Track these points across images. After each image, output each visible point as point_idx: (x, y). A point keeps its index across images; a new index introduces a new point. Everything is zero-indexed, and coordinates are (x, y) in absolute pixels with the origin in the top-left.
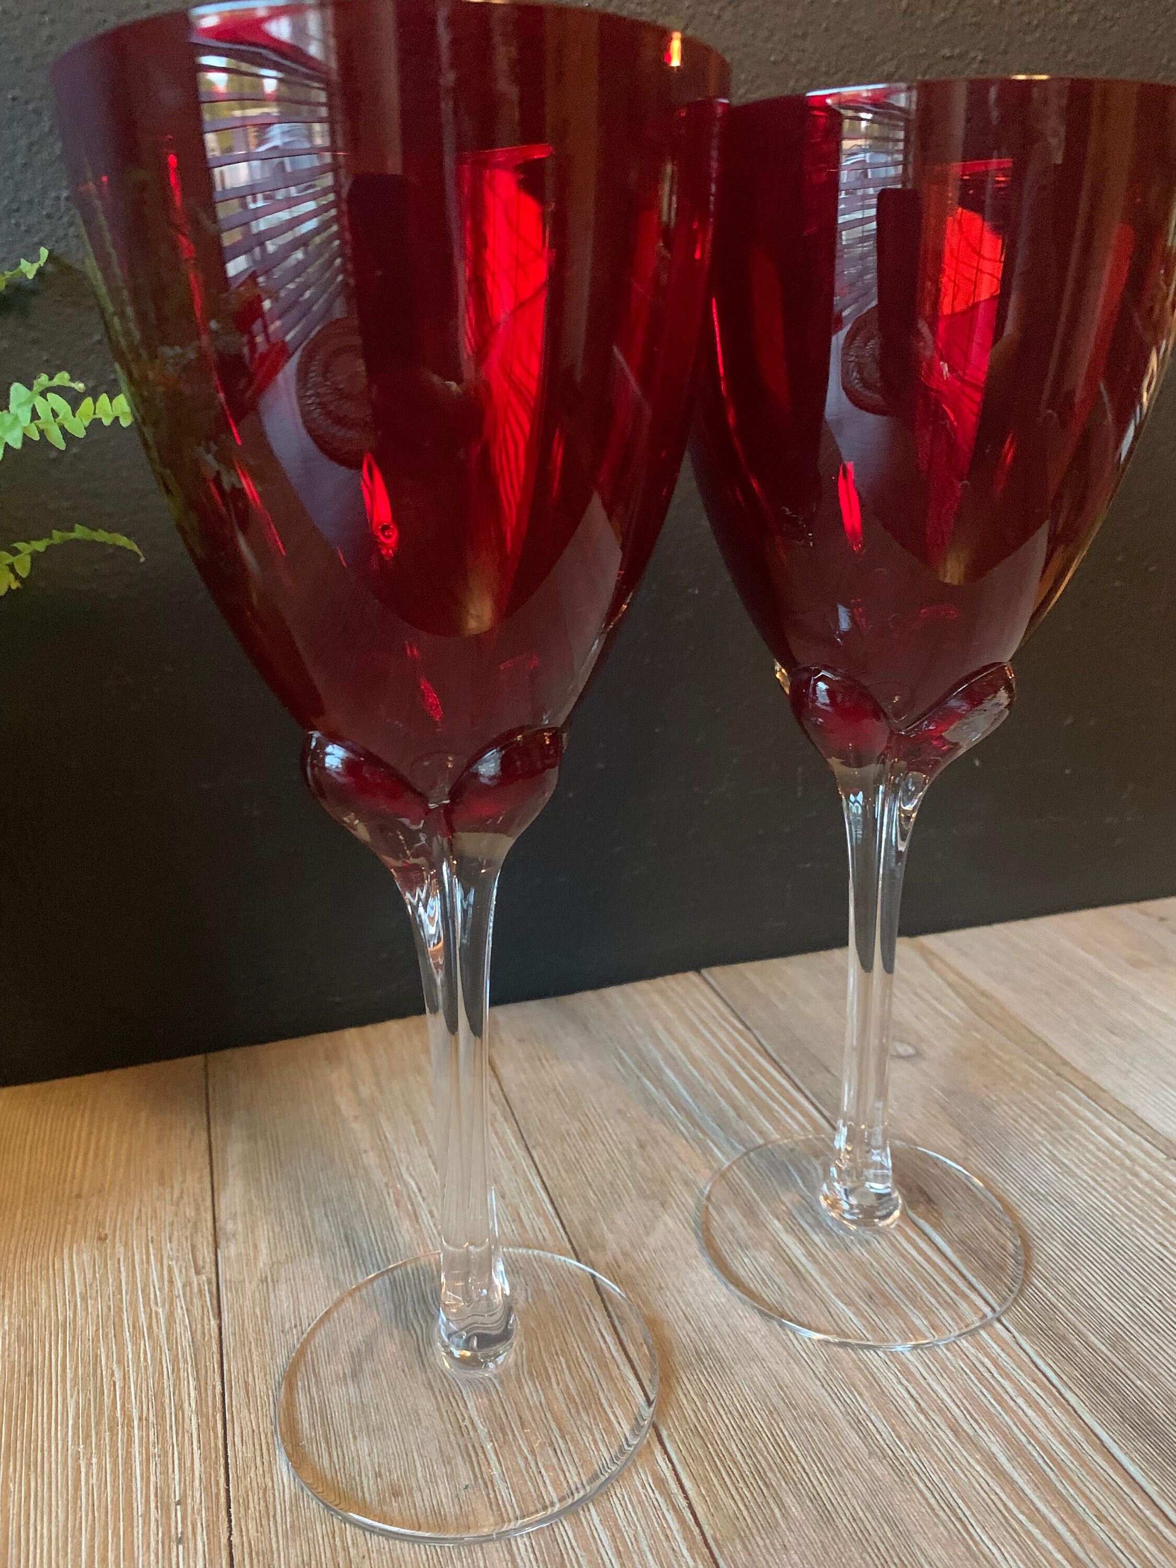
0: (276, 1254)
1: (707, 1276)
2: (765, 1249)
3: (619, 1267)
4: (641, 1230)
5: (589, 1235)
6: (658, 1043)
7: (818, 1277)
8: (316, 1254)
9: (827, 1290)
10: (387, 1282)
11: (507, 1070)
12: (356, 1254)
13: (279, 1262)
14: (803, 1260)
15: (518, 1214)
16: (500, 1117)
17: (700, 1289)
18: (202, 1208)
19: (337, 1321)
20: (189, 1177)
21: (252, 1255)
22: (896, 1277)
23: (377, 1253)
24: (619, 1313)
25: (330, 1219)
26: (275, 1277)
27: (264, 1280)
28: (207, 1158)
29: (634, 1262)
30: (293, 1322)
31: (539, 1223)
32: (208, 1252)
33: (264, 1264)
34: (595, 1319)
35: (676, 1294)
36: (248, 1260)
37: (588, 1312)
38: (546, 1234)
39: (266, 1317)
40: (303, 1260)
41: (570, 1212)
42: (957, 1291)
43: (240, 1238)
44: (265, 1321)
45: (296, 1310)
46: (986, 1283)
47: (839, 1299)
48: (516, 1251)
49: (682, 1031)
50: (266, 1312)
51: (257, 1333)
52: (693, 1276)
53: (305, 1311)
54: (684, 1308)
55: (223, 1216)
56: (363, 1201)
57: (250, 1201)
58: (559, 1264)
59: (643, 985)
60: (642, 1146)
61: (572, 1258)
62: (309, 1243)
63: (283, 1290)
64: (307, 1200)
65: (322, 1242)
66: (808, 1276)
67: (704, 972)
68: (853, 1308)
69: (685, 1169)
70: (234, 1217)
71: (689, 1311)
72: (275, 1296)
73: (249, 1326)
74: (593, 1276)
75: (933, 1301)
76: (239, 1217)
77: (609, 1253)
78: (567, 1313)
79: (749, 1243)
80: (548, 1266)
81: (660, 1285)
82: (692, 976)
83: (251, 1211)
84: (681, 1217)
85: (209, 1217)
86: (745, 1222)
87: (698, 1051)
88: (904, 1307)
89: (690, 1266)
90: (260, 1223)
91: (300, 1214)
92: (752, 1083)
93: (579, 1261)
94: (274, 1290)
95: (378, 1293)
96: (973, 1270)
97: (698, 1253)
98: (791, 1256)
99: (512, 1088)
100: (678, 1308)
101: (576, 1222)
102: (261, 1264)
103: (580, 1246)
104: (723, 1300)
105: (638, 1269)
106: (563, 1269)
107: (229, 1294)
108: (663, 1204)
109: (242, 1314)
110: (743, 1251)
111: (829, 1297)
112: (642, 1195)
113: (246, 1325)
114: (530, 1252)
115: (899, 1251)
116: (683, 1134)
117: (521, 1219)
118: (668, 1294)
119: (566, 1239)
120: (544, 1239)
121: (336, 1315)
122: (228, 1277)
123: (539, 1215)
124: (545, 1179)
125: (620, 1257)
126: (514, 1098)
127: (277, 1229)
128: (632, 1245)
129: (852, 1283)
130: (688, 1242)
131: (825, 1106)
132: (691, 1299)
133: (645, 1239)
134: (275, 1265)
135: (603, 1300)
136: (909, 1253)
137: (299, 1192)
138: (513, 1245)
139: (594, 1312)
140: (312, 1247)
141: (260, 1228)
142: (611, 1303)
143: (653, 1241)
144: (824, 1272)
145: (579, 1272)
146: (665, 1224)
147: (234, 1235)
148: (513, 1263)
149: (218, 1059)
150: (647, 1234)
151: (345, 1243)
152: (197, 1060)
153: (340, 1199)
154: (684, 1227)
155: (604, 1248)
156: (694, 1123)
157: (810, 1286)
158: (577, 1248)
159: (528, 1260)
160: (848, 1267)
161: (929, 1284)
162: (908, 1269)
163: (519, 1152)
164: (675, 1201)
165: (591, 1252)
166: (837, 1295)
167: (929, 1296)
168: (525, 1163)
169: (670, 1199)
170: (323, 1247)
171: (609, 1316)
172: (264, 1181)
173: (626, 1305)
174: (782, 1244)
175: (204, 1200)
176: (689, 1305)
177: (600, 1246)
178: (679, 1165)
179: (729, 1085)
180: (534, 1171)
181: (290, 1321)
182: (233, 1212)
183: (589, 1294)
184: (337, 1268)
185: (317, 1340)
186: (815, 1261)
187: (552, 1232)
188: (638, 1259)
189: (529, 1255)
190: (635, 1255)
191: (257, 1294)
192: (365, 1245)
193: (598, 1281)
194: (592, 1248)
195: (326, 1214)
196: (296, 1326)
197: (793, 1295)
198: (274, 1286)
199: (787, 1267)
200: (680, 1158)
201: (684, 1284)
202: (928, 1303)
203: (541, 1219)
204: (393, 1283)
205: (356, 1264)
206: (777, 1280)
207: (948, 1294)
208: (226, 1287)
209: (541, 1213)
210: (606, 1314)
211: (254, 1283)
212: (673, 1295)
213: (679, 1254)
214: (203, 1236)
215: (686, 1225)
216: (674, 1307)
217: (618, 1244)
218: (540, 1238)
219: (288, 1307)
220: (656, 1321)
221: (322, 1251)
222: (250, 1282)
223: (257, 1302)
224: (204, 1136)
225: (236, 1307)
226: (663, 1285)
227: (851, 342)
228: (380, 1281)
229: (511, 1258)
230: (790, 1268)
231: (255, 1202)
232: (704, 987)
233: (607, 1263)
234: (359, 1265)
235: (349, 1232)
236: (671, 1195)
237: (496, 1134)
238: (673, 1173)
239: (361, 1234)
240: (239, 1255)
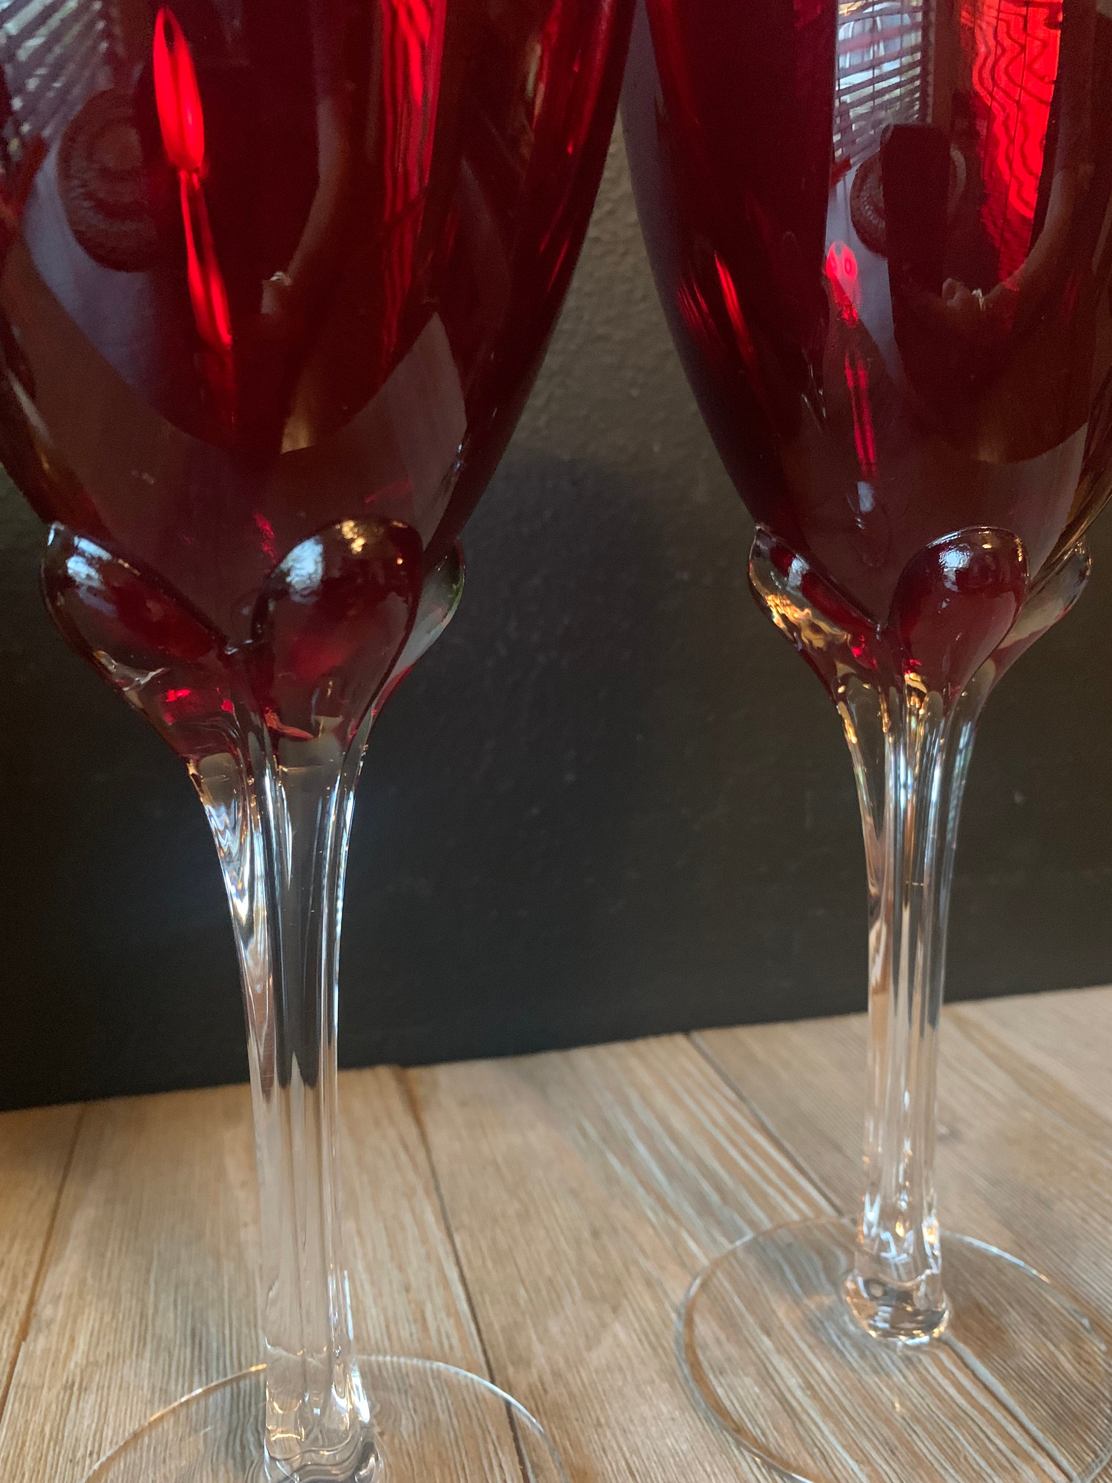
0: (95, 1352)
1: (664, 1410)
2: (747, 1375)
3: (545, 1391)
4: (581, 1342)
5: (511, 1345)
6: (630, 1112)
7: (818, 1419)
8: (147, 1355)
9: (832, 1439)
10: (228, 1396)
11: (439, 1138)
12: (200, 1357)
13: (96, 1363)
14: (799, 1393)
15: (423, 1313)
16: (420, 1192)
17: (653, 1429)
18: (19, 1287)
19: (145, 1448)
20: (16, 1247)
21: (64, 1351)
22: (928, 1425)
23: (228, 1356)
24: (535, 1459)
25: (179, 1308)
26: (84, 1384)
27: (69, 1387)
28: (46, 1225)
29: (567, 1385)
30: (89, 1449)
31: (448, 1325)
32: (9, 1345)
33: (76, 1363)
34: (501, 1466)
35: (618, 1433)
36: (57, 1357)
37: (492, 1455)
38: (455, 1341)
39: (57, 1440)
40: (128, 1362)
41: (492, 1315)
42: (1018, 1451)
43: (55, 1328)
44: (52, 1444)
45: (99, 1431)
46: (1058, 1440)
47: (848, 1451)
48: (409, 1362)
49: (661, 1100)
50: (59, 1428)
51: (37, 1461)
52: (645, 1409)
53: (110, 1434)
54: (628, 1455)
55: (43, 1299)
56: (226, 1285)
57: (83, 1282)
58: (463, 1383)
59: (621, 1048)
60: (595, 1234)
61: (482, 1377)
62: (143, 1339)
63: (90, 1401)
64: (156, 1283)
65: (160, 1337)
66: (804, 1417)
67: (696, 1036)
68: (868, 1469)
69: (648, 1265)
70: (56, 1300)
71: (635, 1461)
72: (77, 1409)
73: (30, 1450)
74: (508, 1405)
75: (983, 1463)
76: (62, 1302)
77: (534, 1371)
78: (464, 1455)
79: (726, 1366)
80: (448, 1387)
81: (598, 1419)
82: (680, 1040)
83: (81, 1296)
84: (637, 1326)
85: (25, 1299)
86: (723, 1337)
87: (678, 1122)
88: (942, 1471)
89: (642, 1394)
90: (87, 1311)
91: (142, 1301)
92: (743, 1163)
93: (493, 1381)
94: (78, 1402)
95: (211, 1411)
96: (1036, 1420)
97: (655, 1377)
98: (783, 1388)
99: (441, 1157)
100: (619, 1455)
101: (497, 1327)
102: (72, 1365)
103: (497, 1360)
104: (685, 1447)
105: (572, 1396)
106: (468, 1390)
107: (17, 1405)
108: (615, 1309)
109: (26, 1433)
110: (716, 1377)
111: (834, 1450)
112: (589, 1296)
113: (26, 1449)
114: (428, 1364)
115: (932, 1388)
116: (649, 1221)
117: (424, 1320)
118: (608, 1434)
119: (479, 1350)
120: (451, 1347)
121: (146, 1439)
122: (23, 1380)
123: (449, 1315)
124: (465, 1269)
125: (548, 1378)
126: (443, 1171)
127: (107, 1318)
128: (567, 1361)
129: (866, 1429)
130: (643, 1362)
131: (835, 1191)
132: (639, 1444)
133: (585, 1354)
134: (91, 1365)
135: (516, 1439)
136: (945, 1391)
137: (148, 1271)
138: (409, 1354)
139: (500, 1454)
140: (145, 1344)
141: (85, 1317)
142: (527, 1444)
143: (597, 1357)
144: (827, 1413)
145: (488, 1396)
146: (615, 1336)
147: (49, 1324)
148: (402, 1378)
149: (100, 1107)
150: (589, 1349)
151: (189, 1341)
152: (72, 1111)
153: (198, 1283)
154: (640, 1341)
155: (528, 1364)
156: (666, 1208)
157: (807, 1430)
158: (493, 1365)
159: (421, 1375)
160: (860, 1407)
161: (975, 1438)
162: (944, 1414)
163: (436, 1232)
164: (631, 1305)
165: (511, 1370)
166: (844, 1447)
167: (978, 1458)
168: (442, 1249)
169: (625, 1302)
170: (159, 1345)
171: (522, 1462)
172: (109, 1255)
173: (545, 1447)
174: (771, 1370)
175: (25, 1275)
176: (635, 1451)
177: (523, 1362)
178: (642, 1260)
179: (714, 1164)
180: (452, 1259)
181: (86, 1447)
182: (58, 1293)
183: (497, 1428)
184: (169, 1376)
185: (111, 1475)
186: (815, 1396)
187: (463, 1339)
188: (571, 1381)
189: (425, 1369)
190: (569, 1376)
191: (54, 1407)
192: (215, 1345)
193: (513, 1410)
194: (513, 1363)
195: (175, 1301)
196: (91, 1454)
197: (782, 1444)
198: (80, 1395)
199: (777, 1403)
200: (643, 1251)
201: (632, 1421)
202: (976, 1467)
203: (452, 1321)
204: (236, 1398)
205: (196, 1370)
206: (761, 1421)
207: (1004, 1456)
208: (16, 1393)
209: (452, 1311)
210: (517, 1458)
211: (55, 1391)
212: (614, 1435)
213: (629, 1378)
214: (8, 1324)
215: (643, 1338)
216: (615, 1453)
217: (548, 1359)
218: (446, 1346)
219: (89, 1427)
220: (586, 1473)
221: (157, 1351)
222: (50, 1389)
223: (51, 1417)
224: (52, 1198)
225: (20, 1423)
226: (603, 1421)
227: (862, 185)
228: (218, 1395)
229: (400, 1370)
230: (781, 1403)
231: (90, 1281)
232: (694, 1053)
233: (530, 1385)
234: (200, 1371)
235: (198, 1325)
236: (628, 1299)
237: (413, 1211)
238: (633, 1269)
239: (213, 1330)
240: (47, 1351)
